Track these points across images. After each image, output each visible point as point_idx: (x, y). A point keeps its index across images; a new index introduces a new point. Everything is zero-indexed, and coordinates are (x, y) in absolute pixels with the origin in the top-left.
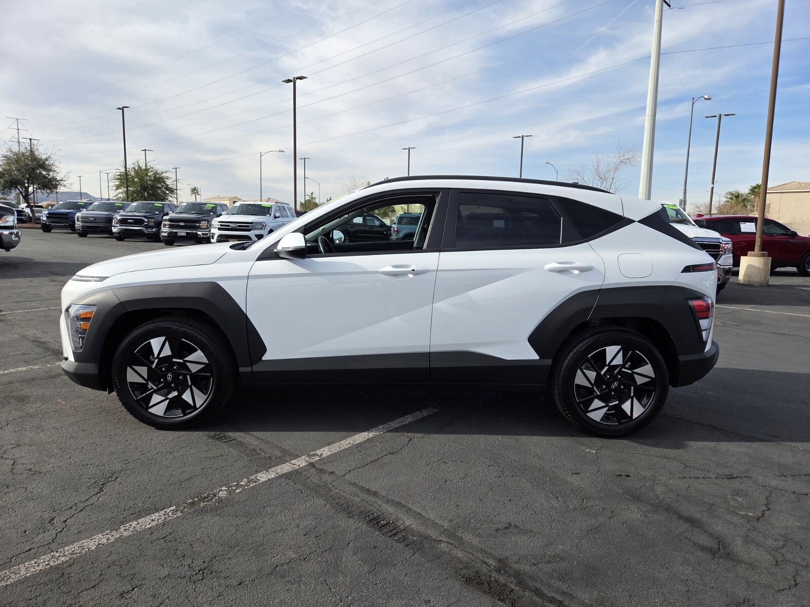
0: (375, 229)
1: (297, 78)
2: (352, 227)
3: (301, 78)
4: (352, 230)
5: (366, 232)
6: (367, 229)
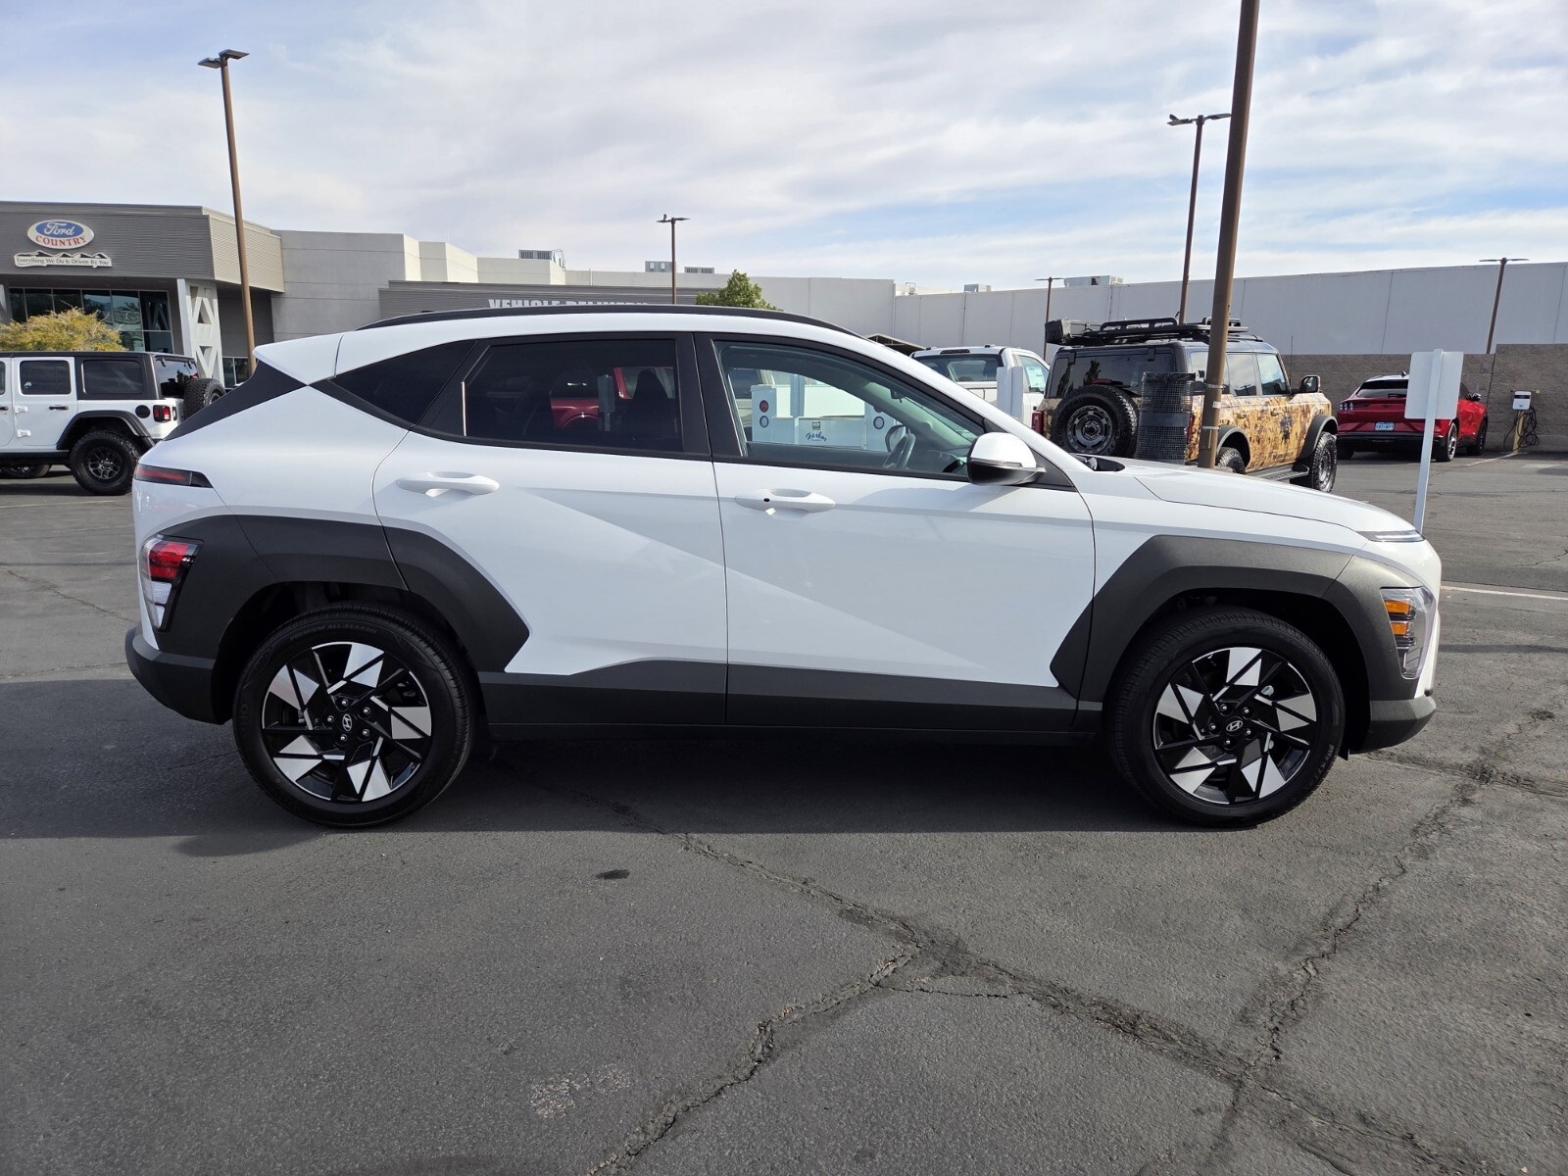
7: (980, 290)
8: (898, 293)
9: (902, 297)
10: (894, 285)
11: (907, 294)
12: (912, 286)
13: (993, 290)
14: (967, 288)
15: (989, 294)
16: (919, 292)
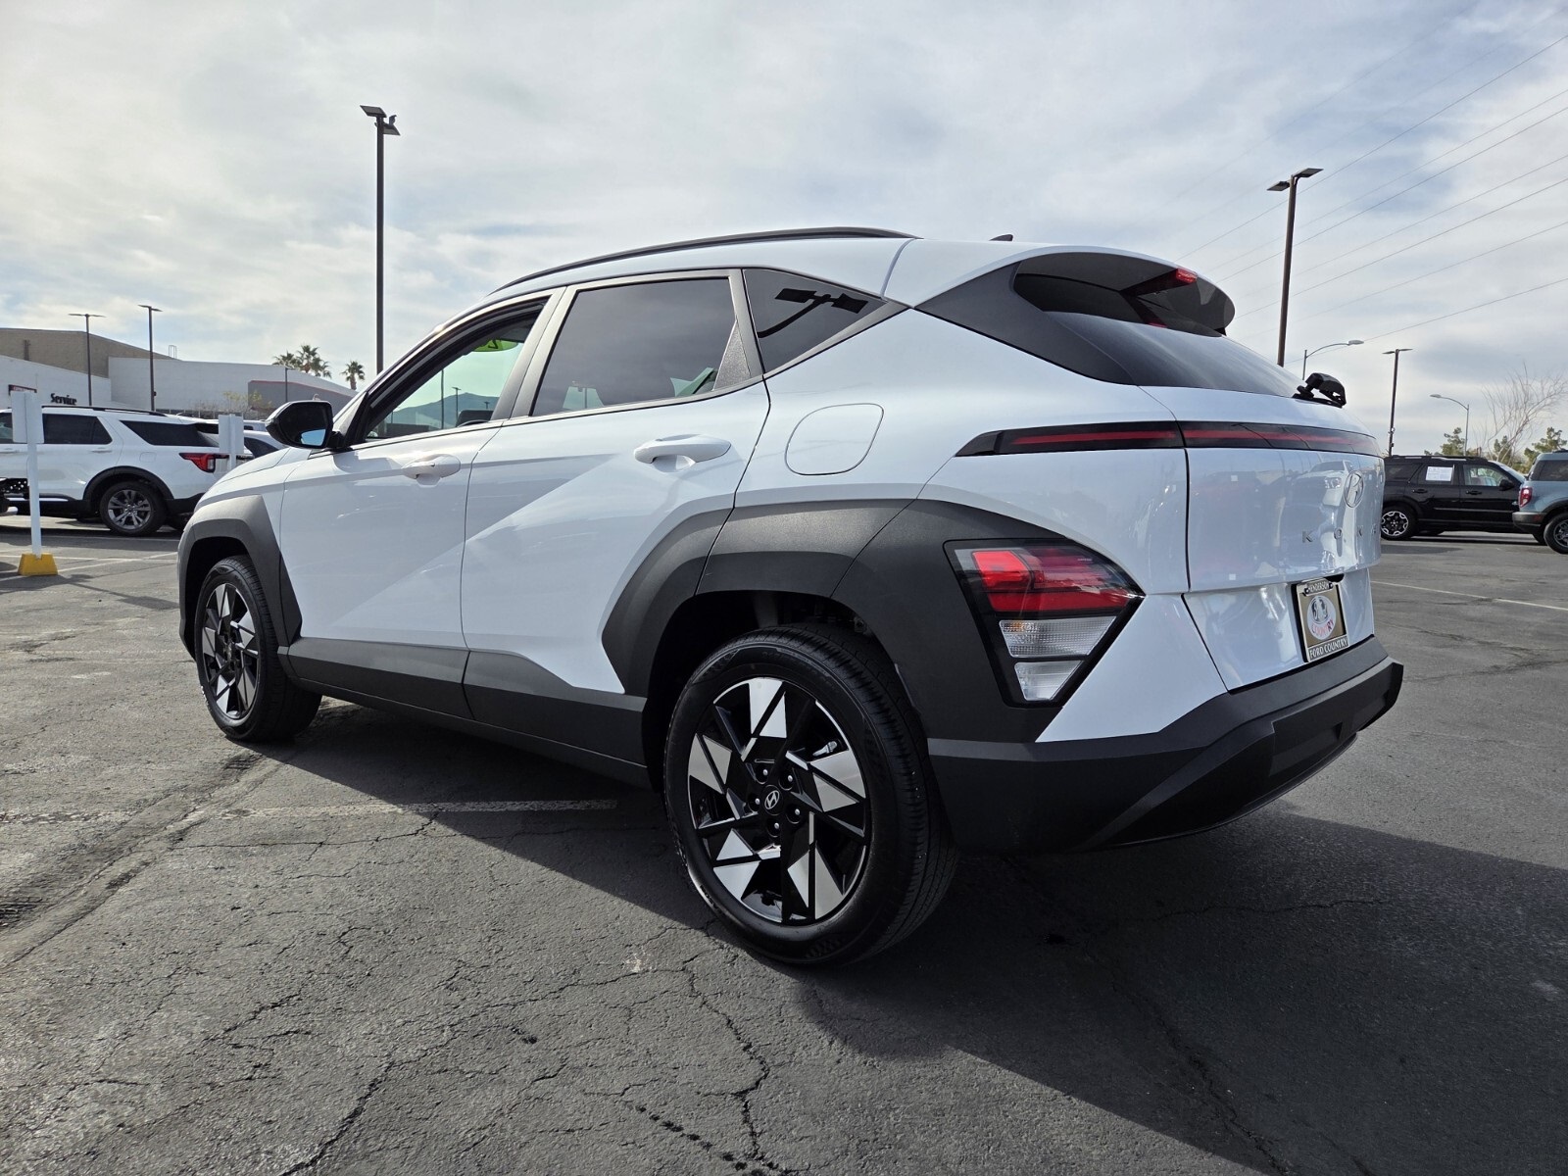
0: (1485, 495)
1: (1299, 176)
2: (1421, 492)
3: (1307, 174)
4: (1420, 498)
5: (1461, 503)
6: (1465, 495)
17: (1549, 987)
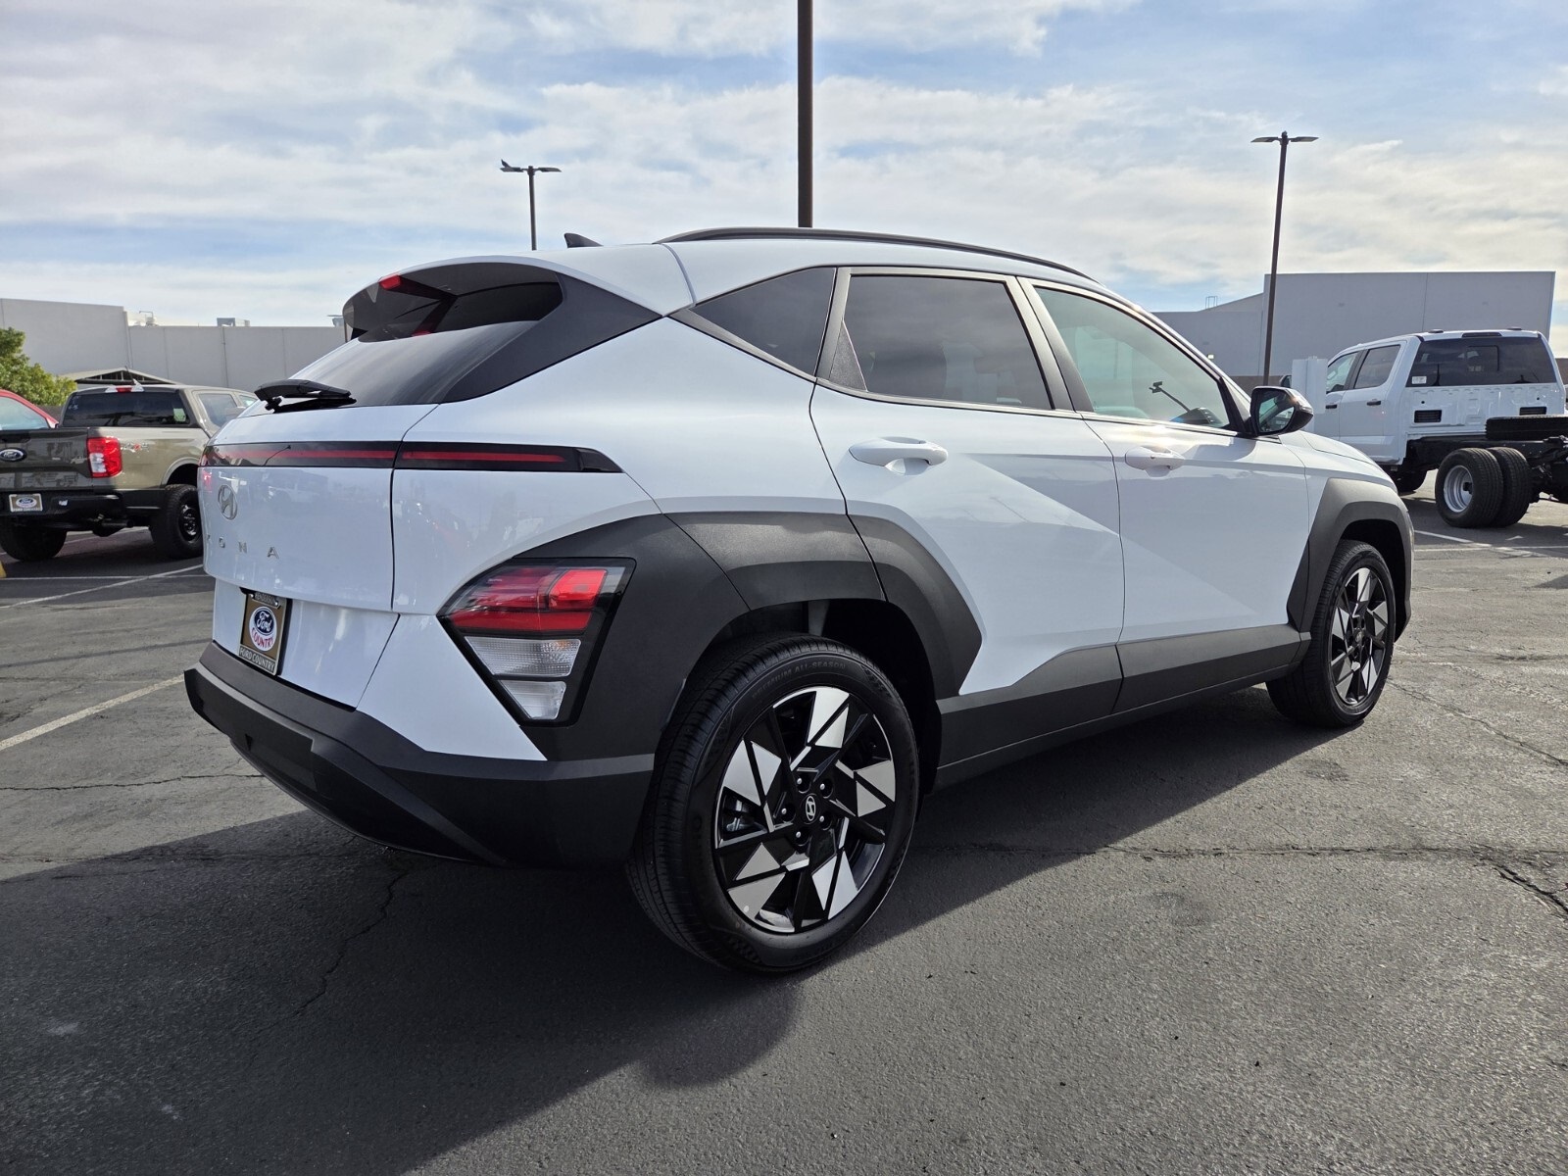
7: (237, 325)
8: (131, 323)
9: (137, 328)
10: (125, 314)
11: (143, 324)
12: (149, 315)
13: (252, 325)
14: (220, 321)
15: (248, 329)
16: (159, 322)
17: (62, 1030)
